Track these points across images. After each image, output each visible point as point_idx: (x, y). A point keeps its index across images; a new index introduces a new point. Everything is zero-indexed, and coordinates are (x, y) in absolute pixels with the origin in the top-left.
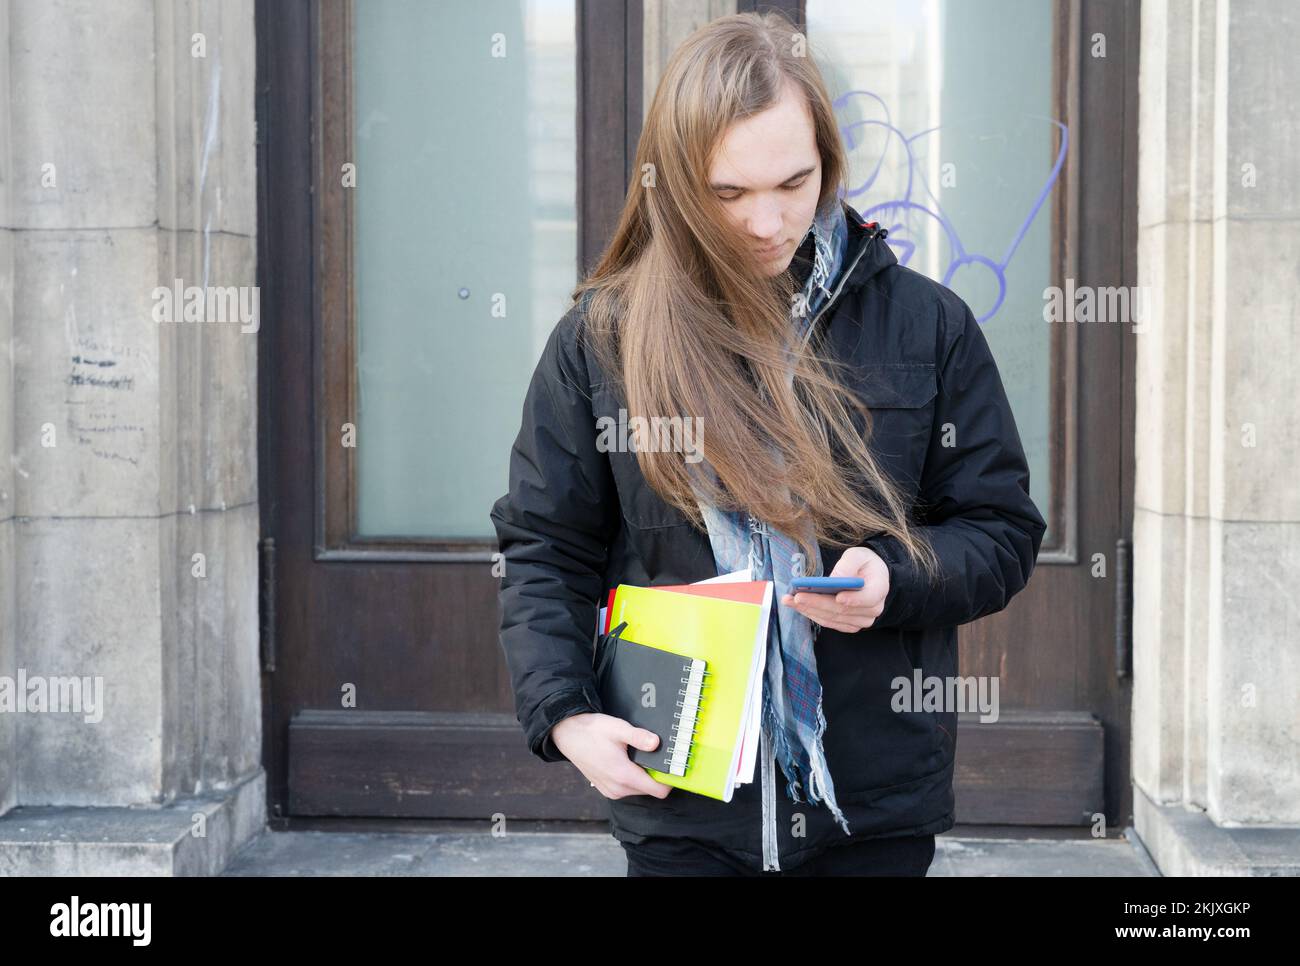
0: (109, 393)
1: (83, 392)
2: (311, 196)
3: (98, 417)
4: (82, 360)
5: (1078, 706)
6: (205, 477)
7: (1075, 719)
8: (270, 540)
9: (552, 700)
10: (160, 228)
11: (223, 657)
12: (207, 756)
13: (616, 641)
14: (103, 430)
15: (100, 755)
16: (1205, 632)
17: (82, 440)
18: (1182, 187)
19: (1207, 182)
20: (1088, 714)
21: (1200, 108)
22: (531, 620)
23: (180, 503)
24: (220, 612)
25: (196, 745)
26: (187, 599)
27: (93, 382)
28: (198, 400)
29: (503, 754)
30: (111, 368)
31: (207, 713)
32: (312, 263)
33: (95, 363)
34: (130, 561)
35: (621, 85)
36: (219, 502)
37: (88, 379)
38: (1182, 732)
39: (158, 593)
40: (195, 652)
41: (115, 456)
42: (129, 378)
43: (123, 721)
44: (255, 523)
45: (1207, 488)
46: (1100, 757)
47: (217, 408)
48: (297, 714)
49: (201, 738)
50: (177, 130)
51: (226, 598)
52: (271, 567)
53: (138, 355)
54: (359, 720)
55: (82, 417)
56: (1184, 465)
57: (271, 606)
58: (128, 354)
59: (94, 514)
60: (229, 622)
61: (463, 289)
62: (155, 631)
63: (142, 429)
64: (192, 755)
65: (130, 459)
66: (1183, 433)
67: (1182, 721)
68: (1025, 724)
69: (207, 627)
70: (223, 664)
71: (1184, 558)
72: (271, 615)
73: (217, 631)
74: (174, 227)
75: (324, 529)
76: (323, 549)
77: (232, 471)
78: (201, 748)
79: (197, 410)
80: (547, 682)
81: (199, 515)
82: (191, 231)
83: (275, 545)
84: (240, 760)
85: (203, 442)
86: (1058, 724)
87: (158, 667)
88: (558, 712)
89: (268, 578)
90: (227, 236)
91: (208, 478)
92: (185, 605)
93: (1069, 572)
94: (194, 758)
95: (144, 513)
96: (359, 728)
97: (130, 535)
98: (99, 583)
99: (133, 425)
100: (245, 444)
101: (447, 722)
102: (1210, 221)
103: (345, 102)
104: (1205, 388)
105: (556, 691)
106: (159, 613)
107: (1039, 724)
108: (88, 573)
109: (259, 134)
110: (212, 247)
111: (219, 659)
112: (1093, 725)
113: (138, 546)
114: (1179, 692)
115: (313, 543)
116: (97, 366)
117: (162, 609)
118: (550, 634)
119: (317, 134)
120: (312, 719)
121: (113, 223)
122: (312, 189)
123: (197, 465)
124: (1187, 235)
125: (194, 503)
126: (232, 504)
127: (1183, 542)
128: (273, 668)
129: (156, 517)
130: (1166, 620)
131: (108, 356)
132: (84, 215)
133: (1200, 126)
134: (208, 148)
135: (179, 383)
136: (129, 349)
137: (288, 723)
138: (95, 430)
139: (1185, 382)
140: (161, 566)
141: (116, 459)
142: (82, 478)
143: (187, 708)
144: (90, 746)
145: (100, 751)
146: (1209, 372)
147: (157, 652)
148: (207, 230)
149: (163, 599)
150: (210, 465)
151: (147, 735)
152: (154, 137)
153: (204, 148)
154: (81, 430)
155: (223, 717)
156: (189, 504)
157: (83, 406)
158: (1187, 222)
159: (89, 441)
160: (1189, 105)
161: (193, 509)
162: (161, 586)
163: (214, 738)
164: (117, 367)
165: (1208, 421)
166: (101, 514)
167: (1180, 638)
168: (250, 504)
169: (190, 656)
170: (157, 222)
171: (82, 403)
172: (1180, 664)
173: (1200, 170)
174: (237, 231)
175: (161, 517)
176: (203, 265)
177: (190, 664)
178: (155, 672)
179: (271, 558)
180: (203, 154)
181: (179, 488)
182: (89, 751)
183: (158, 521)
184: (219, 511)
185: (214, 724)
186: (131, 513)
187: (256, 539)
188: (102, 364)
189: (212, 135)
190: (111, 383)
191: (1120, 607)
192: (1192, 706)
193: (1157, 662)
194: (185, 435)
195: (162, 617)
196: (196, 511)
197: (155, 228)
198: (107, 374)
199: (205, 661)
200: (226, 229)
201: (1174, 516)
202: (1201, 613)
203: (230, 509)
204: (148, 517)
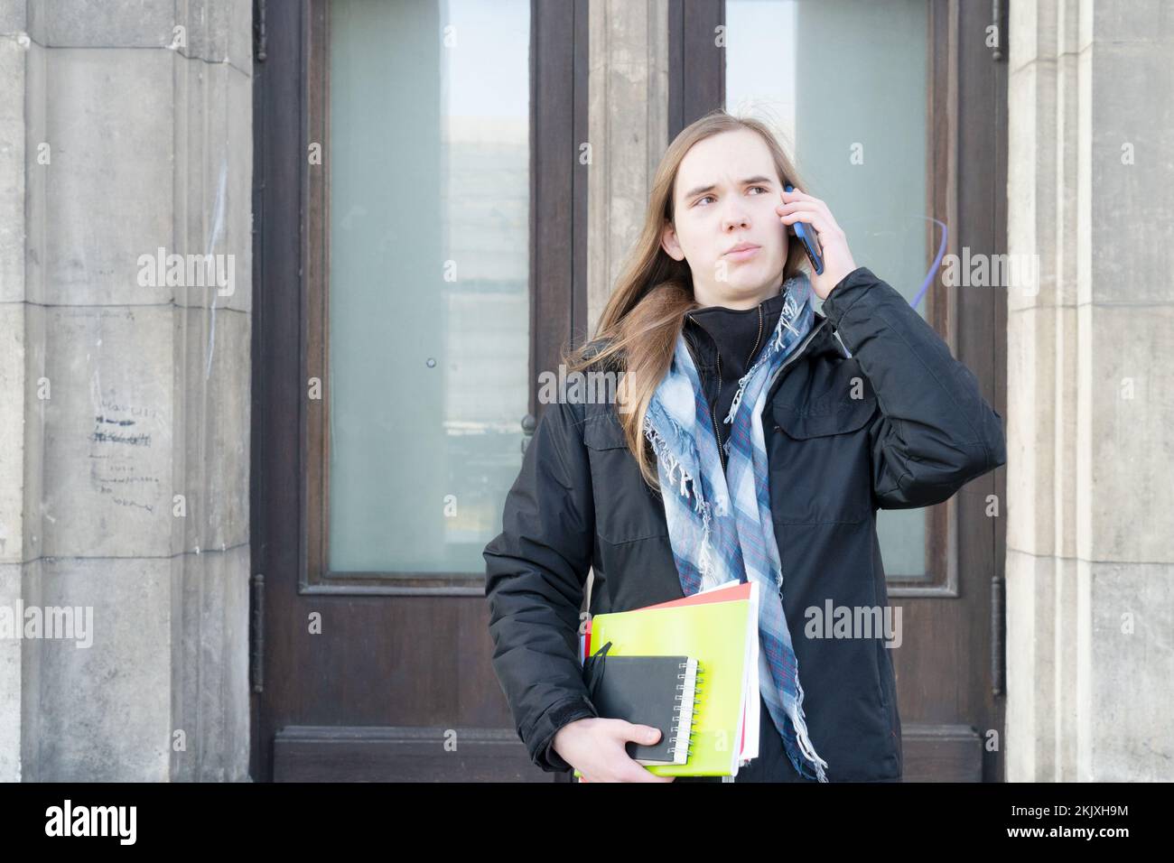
0: (128, 449)
1: (106, 447)
2: (300, 278)
3: (119, 469)
4: (105, 419)
5: (959, 720)
6: (208, 522)
7: (957, 731)
8: (260, 577)
9: (556, 707)
10: (176, 305)
11: (222, 680)
12: (206, 768)
13: (603, 659)
14: (122, 481)
15: (115, 768)
16: (1074, 656)
17: (103, 489)
18: (1049, 278)
19: (1072, 274)
20: (969, 727)
21: (1066, 211)
22: (528, 642)
23: (187, 545)
24: (220, 640)
25: (197, 758)
26: (192, 629)
27: (114, 439)
28: (203, 456)
29: (463, 764)
30: (130, 427)
31: (206, 730)
32: (299, 335)
33: (116, 422)
34: (145, 596)
35: (568, 187)
36: (220, 543)
37: (110, 436)
38: (1054, 745)
39: (169, 624)
40: (198, 675)
41: (132, 503)
42: (146, 435)
43: (135, 737)
44: (247, 561)
45: (1074, 533)
46: (979, 765)
47: (220, 462)
48: (282, 730)
49: (201, 752)
50: (189, 220)
51: (224, 628)
52: (261, 599)
53: (154, 416)
54: (336, 735)
55: (104, 469)
56: (1053, 513)
57: (260, 634)
58: (146, 415)
59: (113, 555)
60: (227, 648)
61: (429, 359)
62: (165, 657)
63: (157, 480)
64: (193, 767)
65: (146, 506)
66: (1052, 486)
67: (1054, 733)
68: (915, 736)
69: (207, 653)
70: (221, 685)
71: (1054, 593)
72: (260, 642)
73: (216, 658)
74: (185, 305)
75: (307, 567)
76: (306, 584)
77: (231, 517)
78: (200, 760)
79: (202, 464)
80: (550, 692)
81: (203, 554)
82: (200, 308)
83: (264, 581)
84: (233, 771)
85: (207, 492)
86: (943, 736)
87: (168, 690)
88: (562, 718)
89: (258, 610)
90: (230, 312)
91: (211, 522)
92: (189, 635)
93: (951, 604)
94: (195, 770)
95: (158, 554)
96: (337, 741)
97: (144, 573)
98: (116, 615)
99: (149, 477)
100: (240, 491)
101: (414, 736)
102: (1075, 307)
103: (323, 198)
104: (1071, 447)
105: (559, 699)
106: (169, 642)
107: (927, 736)
108: (106, 606)
109: (255, 225)
110: (217, 322)
111: (218, 682)
112: (972, 736)
113: (151, 582)
114: (1050, 709)
115: (298, 580)
116: (118, 424)
117: (172, 639)
118: (546, 653)
119: (305, 225)
120: (295, 734)
121: (135, 301)
122: (301, 272)
123: (202, 510)
124: (1054, 318)
125: (199, 545)
126: (230, 546)
127: (1053, 580)
128: (261, 689)
129: (168, 558)
130: (1039, 647)
131: (128, 416)
132: (109, 295)
133: (1065, 226)
134: (215, 237)
135: (187, 439)
136: (146, 411)
137: (273, 738)
138: (115, 481)
139: (1053, 442)
140: (172, 600)
141: (133, 506)
142: (103, 524)
143: (190, 725)
144: (105, 760)
145: (114, 764)
146: (1075, 434)
147: (167, 676)
148: (213, 307)
149: (172, 629)
150: (212, 512)
151: (156, 750)
152: (171, 227)
153: (212, 236)
154: (103, 481)
155: (221, 733)
156: (195, 545)
157: (105, 461)
158: (1054, 307)
159: (109, 491)
160: (1055, 208)
161: (198, 550)
162: (171, 617)
163: (212, 752)
164: (137, 425)
165: (1074, 476)
166: (119, 555)
167: (1052, 662)
168: (243, 545)
169: (193, 679)
170: (173, 300)
171: (104, 457)
172: (1052, 683)
173: (1065, 264)
174: (237, 308)
175: (173, 557)
176: (209, 338)
177: (193, 687)
178: (165, 694)
179: (260, 591)
180: (211, 241)
181: (187, 530)
182: (104, 764)
183: (169, 561)
184: (220, 551)
185: (213, 739)
186: (145, 553)
187: (248, 575)
188: (122, 424)
189: (219, 226)
190: (130, 439)
191: (995, 636)
192: (1064, 721)
193: (1031, 682)
194: (192, 485)
195: (171, 646)
196: (201, 552)
197: (171, 305)
198: (127, 432)
199: (205, 684)
200: (229, 306)
201: (1045, 557)
202: (1070, 639)
203: (229, 549)
204: (160, 557)
